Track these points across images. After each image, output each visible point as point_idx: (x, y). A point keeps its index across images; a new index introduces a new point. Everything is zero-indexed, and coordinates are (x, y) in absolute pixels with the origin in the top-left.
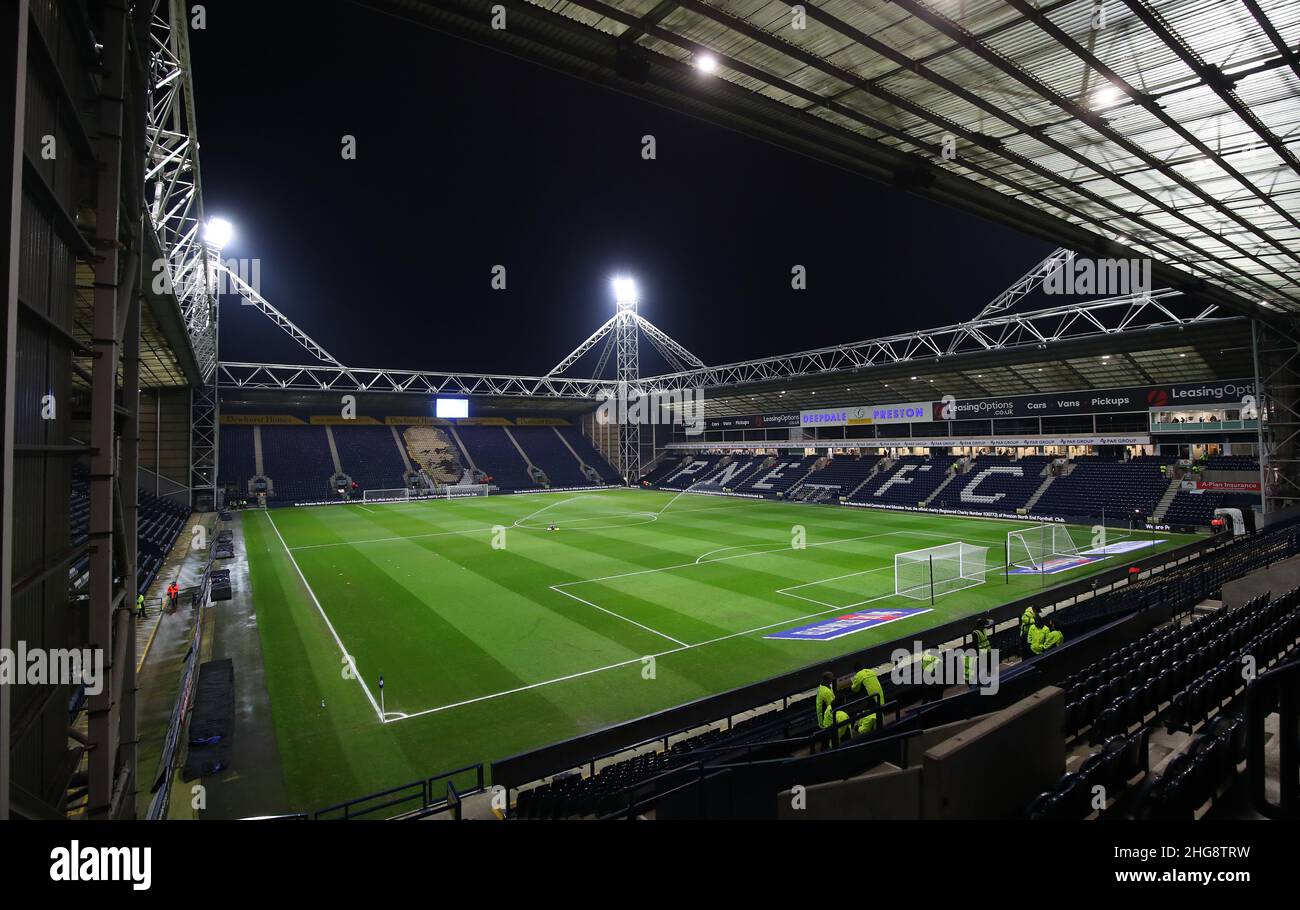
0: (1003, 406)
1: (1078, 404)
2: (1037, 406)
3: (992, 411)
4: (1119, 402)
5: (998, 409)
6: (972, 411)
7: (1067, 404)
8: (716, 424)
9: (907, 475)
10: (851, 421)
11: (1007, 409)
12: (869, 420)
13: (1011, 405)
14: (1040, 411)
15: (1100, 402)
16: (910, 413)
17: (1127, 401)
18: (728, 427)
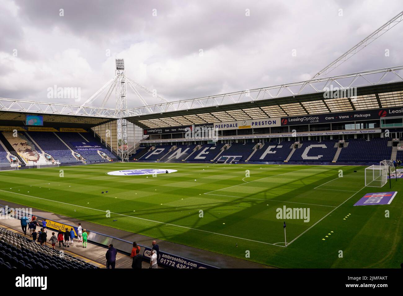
0: (314, 118)
1: (348, 117)
2: (330, 118)
3: (309, 121)
4: (366, 116)
5: (312, 120)
6: (300, 121)
7: (343, 117)
8: (167, 131)
9: (272, 150)
10: (240, 127)
11: (316, 120)
12: (250, 126)
13: (318, 118)
14: (331, 120)
15: (358, 116)
16: (270, 123)
17: (369, 115)
18: (175, 132)
